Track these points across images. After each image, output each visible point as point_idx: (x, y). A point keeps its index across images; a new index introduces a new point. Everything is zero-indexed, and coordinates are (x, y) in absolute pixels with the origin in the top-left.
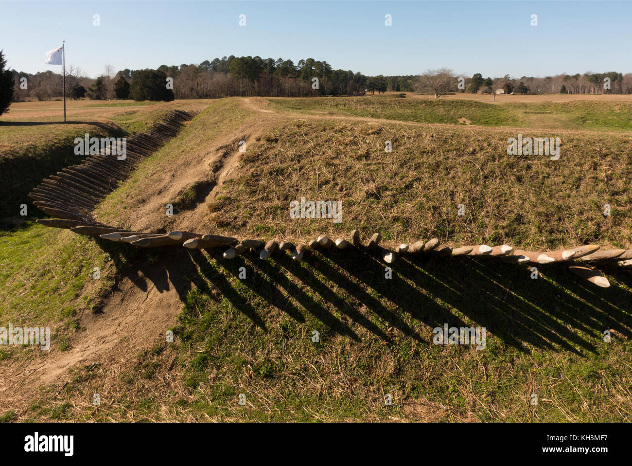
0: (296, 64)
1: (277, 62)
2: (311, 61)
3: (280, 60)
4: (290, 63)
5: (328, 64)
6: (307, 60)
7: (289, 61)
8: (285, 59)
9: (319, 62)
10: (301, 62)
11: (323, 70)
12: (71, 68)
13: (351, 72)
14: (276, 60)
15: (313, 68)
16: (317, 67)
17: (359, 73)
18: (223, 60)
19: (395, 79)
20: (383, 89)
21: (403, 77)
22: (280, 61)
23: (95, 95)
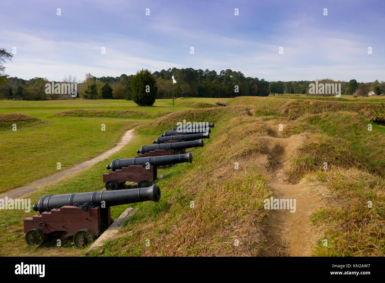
0: (218, 74)
1: (205, 72)
2: (229, 71)
3: (207, 70)
4: (214, 72)
5: (242, 74)
6: (226, 70)
7: (214, 71)
8: (211, 70)
9: (235, 72)
10: (222, 72)
11: (239, 77)
12: (70, 77)
13: (257, 79)
14: (204, 71)
15: (231, 77)
16: (234, 76)
17: (263, 80)
18: (168, 71)
19: (290, 84)
20: (281, 92)
21: (296, 82)
22: (207, 72)
23: (89, 96)
